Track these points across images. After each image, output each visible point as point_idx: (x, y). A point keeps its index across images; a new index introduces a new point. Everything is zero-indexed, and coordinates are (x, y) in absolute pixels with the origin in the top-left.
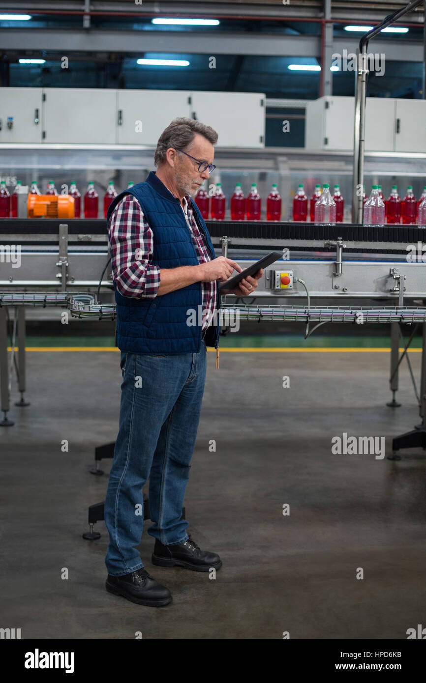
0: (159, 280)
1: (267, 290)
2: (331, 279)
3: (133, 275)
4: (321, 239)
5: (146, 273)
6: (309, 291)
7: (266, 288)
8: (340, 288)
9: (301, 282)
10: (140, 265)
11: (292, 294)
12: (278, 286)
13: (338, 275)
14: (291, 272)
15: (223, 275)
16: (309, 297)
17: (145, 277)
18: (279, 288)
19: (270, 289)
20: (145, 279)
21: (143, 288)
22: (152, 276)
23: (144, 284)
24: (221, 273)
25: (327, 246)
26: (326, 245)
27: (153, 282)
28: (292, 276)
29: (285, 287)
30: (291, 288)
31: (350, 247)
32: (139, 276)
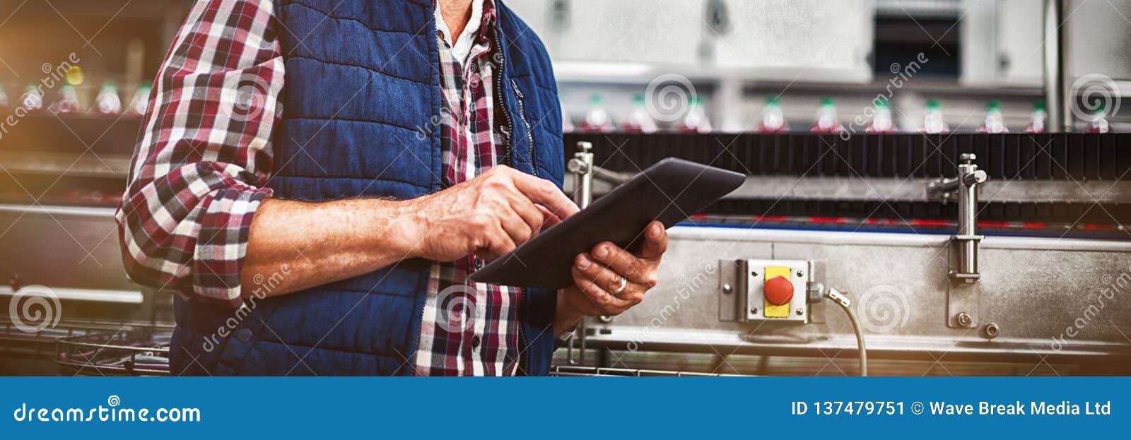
0: (244, 236)
1: (724, 325)
2: (943, 294)
3: (163, 210)
4: (919, 175)
5: (207, 204)
6: (868, 332)
7: (721, 321)
8: (973, 325)
9: (838, 301)
10: (193, 179)
11: (809, 341)
12: (754, 312)
13: (963, 280)
14: (802, 266)
15: (489, 233)
16: (864, 354)
17: (198, 220)
18: (759, 316)
19: (734, 324)
20: (199, 226)
21: (186, 258)
22: (224, 217)
23: (191, 242)
24: (482, 227)
25: (936, 197)
26: (932, 192)
27: (222, 240)
28: (805, 279)
29: (779, 312)
30: (799, 318)
31: (1010, 200)
32: (179, 217)
